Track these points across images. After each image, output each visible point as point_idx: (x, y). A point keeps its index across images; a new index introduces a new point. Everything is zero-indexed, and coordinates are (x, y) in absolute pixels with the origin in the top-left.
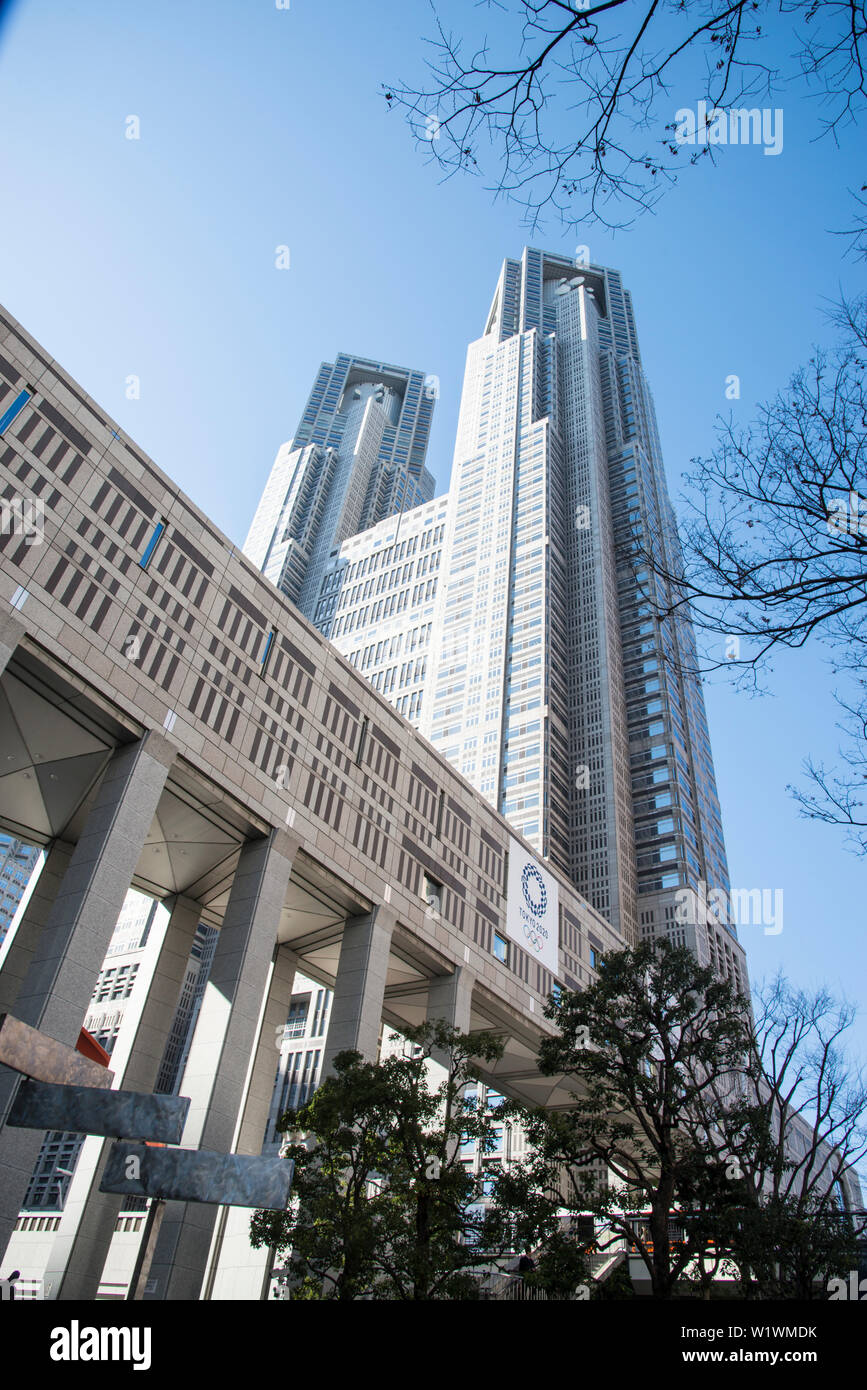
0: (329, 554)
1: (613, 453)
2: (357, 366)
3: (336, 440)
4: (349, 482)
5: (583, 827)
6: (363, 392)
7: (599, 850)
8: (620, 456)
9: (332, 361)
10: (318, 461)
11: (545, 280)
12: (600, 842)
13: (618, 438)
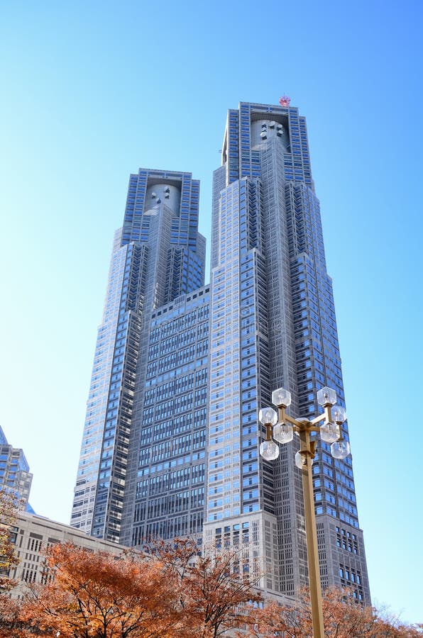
0: (151, 316)
1: (293, 259)
2: (152, 176)
3: (145, 238)
4: (156, 266)
5: (278, 488)
6: (156, 193)
7: (286, 500)
8: (296, 263)
9: (137, 172)
10: (137, 253)
11: (252, 121)
12: (286, 496)
13: (295, 249)
